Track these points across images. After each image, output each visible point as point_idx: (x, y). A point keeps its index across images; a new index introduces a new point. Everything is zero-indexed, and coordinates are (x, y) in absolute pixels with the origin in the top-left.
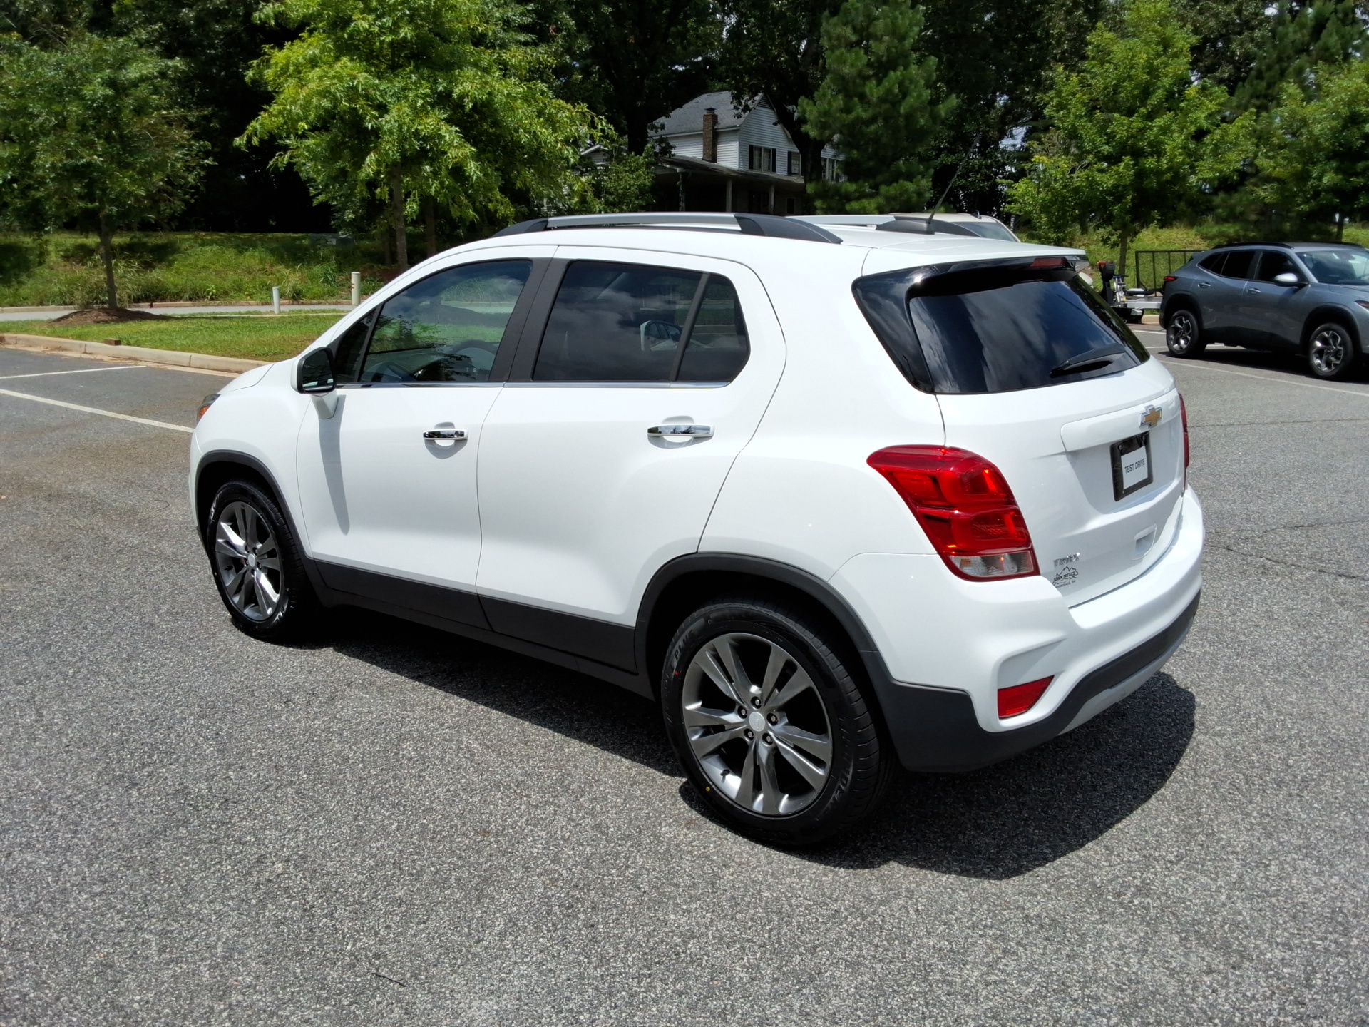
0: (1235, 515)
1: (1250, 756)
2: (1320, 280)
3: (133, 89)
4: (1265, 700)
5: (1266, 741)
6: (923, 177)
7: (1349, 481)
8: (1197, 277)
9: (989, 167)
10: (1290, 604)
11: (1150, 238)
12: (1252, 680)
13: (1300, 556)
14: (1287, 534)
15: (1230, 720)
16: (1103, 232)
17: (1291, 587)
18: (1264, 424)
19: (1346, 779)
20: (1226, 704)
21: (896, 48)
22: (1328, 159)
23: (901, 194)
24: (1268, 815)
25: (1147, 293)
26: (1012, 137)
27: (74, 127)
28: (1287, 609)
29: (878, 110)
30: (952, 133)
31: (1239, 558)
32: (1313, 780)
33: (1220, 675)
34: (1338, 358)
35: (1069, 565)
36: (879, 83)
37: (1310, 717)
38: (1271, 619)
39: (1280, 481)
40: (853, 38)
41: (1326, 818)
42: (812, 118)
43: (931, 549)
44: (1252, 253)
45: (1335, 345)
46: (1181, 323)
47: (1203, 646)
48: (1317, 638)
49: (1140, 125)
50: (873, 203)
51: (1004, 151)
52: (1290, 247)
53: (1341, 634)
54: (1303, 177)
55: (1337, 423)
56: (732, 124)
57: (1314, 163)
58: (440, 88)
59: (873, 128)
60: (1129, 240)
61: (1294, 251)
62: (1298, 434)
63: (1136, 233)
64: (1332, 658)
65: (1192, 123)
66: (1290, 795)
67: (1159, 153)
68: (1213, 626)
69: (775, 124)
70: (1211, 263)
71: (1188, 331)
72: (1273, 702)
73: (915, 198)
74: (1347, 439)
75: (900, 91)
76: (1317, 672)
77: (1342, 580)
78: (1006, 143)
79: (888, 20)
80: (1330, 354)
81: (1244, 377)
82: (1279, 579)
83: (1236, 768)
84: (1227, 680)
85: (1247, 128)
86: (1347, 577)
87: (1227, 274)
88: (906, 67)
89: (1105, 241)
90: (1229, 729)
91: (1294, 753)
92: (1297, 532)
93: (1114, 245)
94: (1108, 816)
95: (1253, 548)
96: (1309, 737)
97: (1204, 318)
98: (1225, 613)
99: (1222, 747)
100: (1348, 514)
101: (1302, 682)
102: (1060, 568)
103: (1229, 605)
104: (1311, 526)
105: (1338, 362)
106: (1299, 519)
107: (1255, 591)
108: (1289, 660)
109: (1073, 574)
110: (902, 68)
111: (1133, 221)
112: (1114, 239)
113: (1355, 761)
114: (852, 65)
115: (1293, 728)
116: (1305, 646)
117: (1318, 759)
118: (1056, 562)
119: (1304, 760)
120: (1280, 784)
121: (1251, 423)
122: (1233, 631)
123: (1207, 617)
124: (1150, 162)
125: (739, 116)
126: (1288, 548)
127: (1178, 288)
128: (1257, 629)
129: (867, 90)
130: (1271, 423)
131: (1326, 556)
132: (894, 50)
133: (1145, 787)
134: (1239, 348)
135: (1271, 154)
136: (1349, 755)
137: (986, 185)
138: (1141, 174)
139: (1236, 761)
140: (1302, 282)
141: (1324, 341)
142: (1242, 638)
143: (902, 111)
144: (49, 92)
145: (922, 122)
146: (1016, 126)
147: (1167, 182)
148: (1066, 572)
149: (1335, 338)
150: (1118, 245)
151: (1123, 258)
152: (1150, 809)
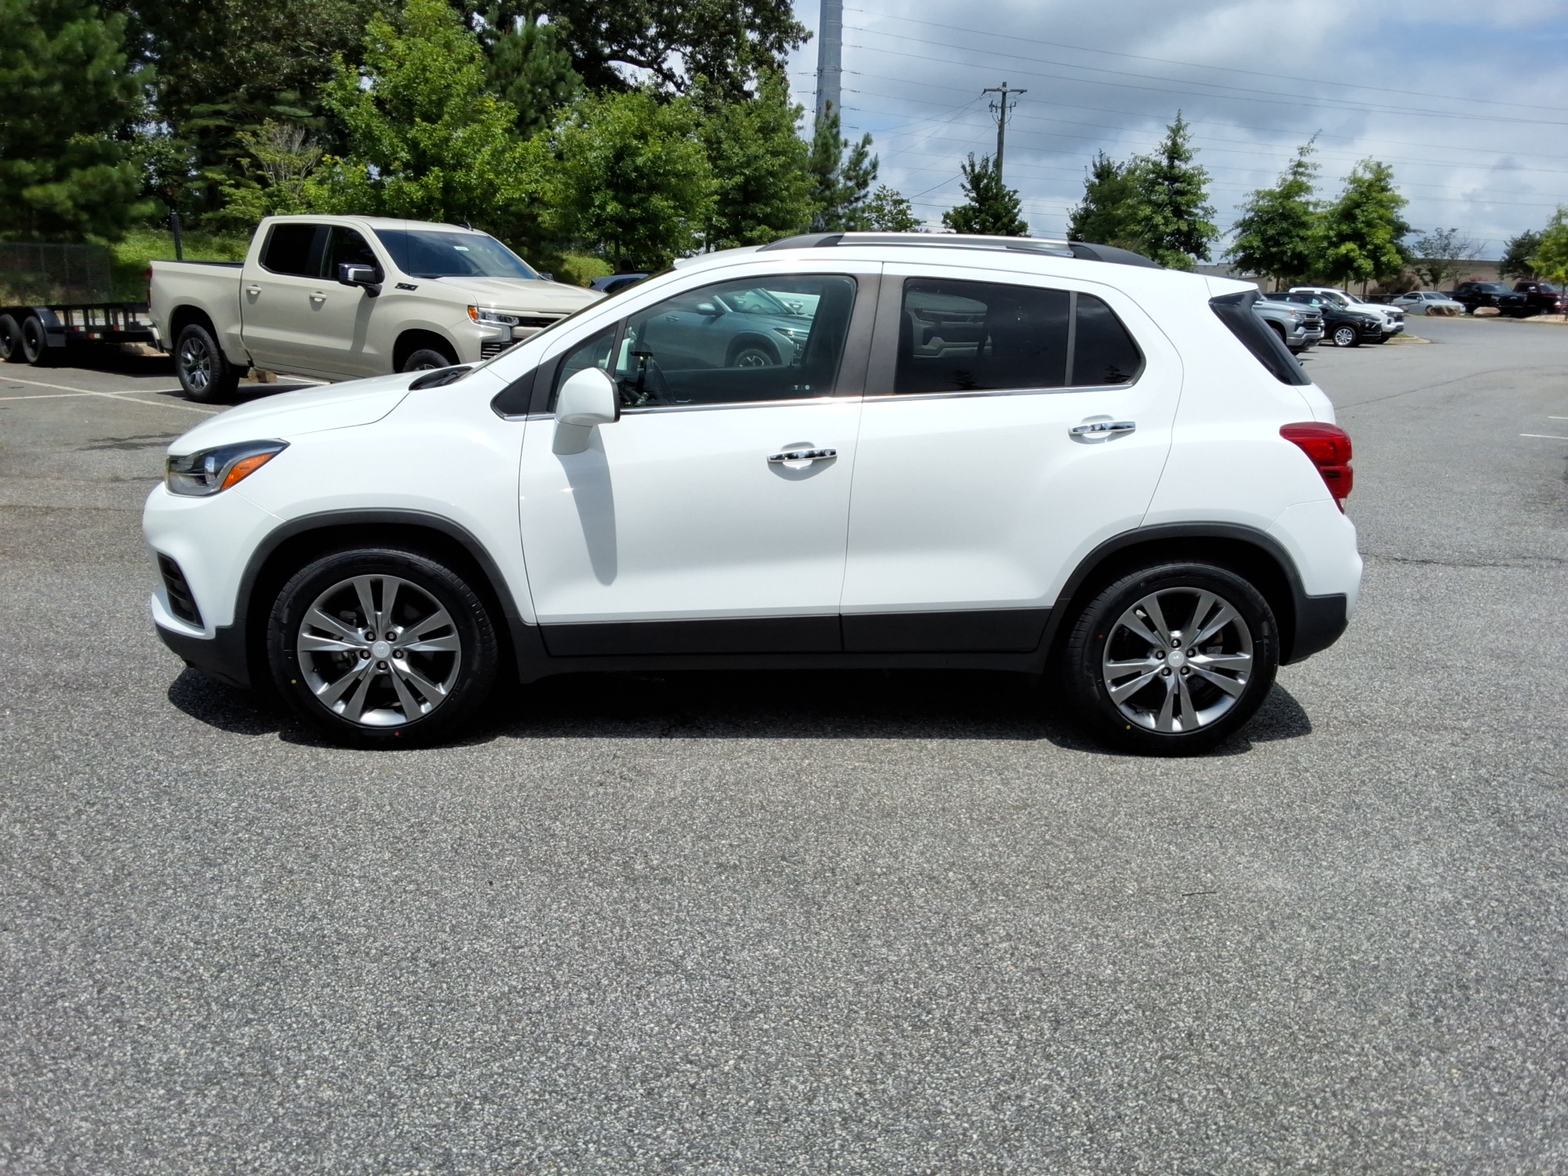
23: (103, 182)
29: (54, 69)
36: (52, 36)
59: (48, 91)
73: (121, 188)
75: (84, 50)
88: (86, 21)
110: (81, 21)
129: (35, 42)
143: (89, 76)
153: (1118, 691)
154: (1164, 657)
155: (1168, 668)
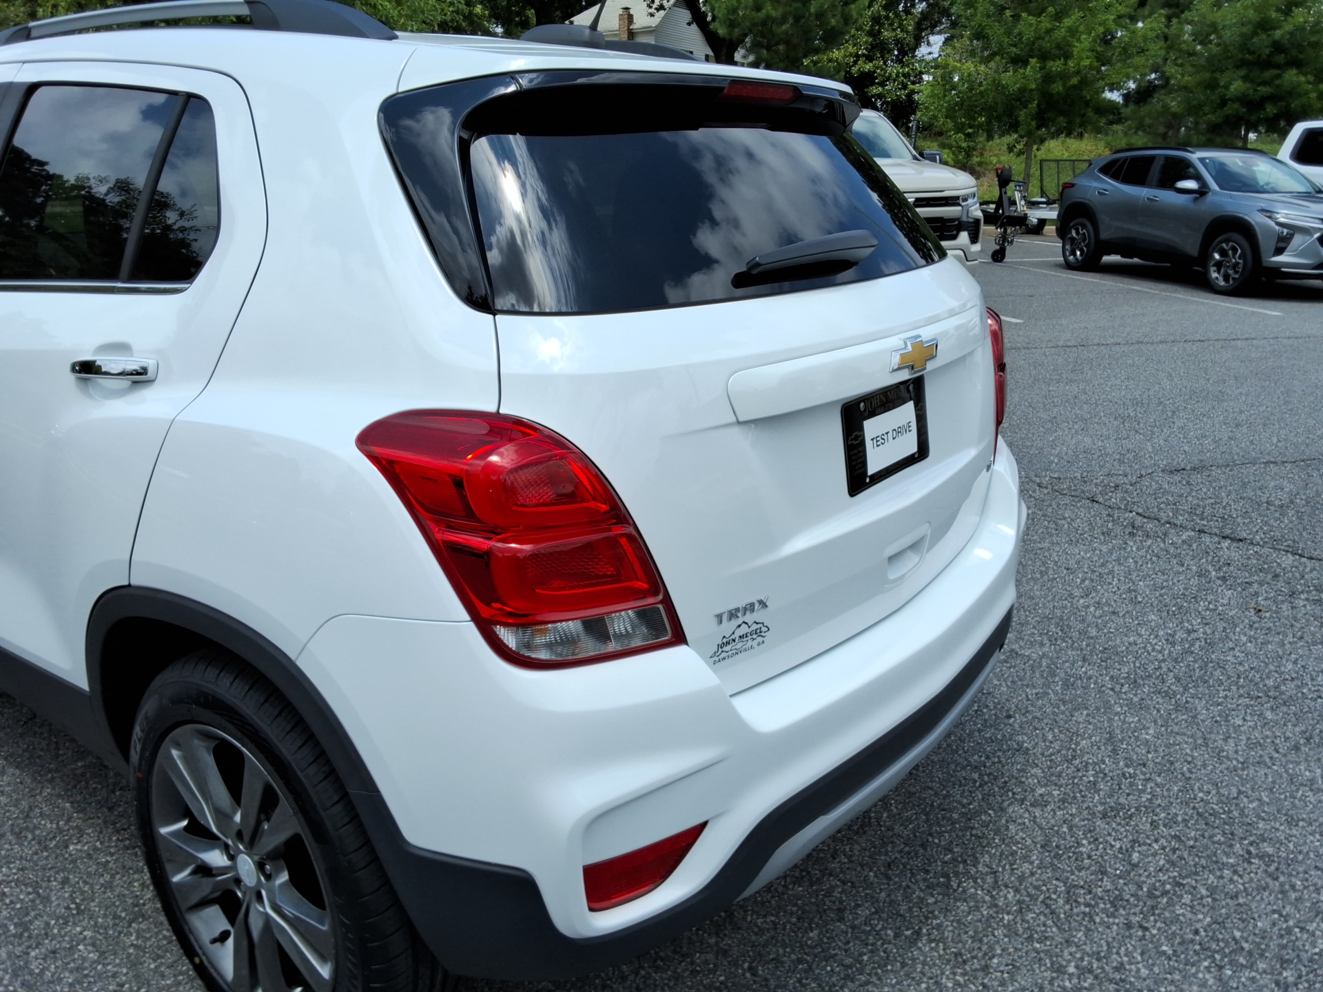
0: (1107, 455)
1: (1079, 844)
2: (1221, 187)
4: (1111, 738)
5: (1104, 816)
7: (1241, 412)
8: (1095, 184)
9: (906, 76)
10: (1160, 579)
11: (1056, 148)
12: (1100, 704)
13: (1177, 510)
14: (1164, 480)
15: (1059, 776)
16: (1009, 139)
17: (1162, 553)
18: (1152, 343)
19: (1212, 890)
20: (1057, 745)
22: (1238, 67)
24: (1090, 971)
25: (1049, 203)
26: (929, 44)
28: (1155, 588)
29: (788, 9)
30: (871, 39)
31: (1105, 513)
32: (1165, 893)
33: (1056, 693)
34: (1236, 272)
35: (749, 618)
37: (1167, 768)
38: (1134, 601)
39: (1163, 412)
41: (1177, 977)
42: (720, 15)
43: (462, 613)
44: (1153, 158)
45: (1234, 258)
46: (1078, 233)
47: (1042, 645)
48: (1189, 632)
49: (1049, 26)
51: (922, 61)
52: (1192, 152)
53: (1220, 625)
54: (1212, 85)
55: (1233, 343)
56: (648, 25)
57: (1222, 71)
59: (784, 27)
60: (1035, 147)
61: (1195, 156)
62: (1189, 355)
63: (1042, 141)
64: (1206, 664)
65: (1100, 25)
66: (1129, 926)
67: (1067, 56)
68: (1058, 613)
69: (689, 24)
70: (1112, 169)
71: (1084, 240)
72: (1121, 741)
74: (1242, 361)
76: (1186, 689)
77: (1226, 543)
78: (922, 51)
80: (1228, 267)
81: (1138, 291)
82: (1149, 542)
83: (1055, 868)
84: (1064, 703)
85: (1155, 31)
86: (1233, 540)
87: (1126, 181)
89: (1010, 149)
90: (1056, 793)
91: (1142, 838)
92: (1177, 478)
93: (1020, 153)
94: (847, 977)
95: (1123, 499)
96: (1164, 809)
97: (1102, 228)
98: (1077, 593)
99: (1041, 828)
100: (1238, 454)
101: (1165, 706)
102: (728, 627)
103: (1083, 581)
104: (1194, 469)
105: (1237, 276)
106: (1180, 461)
107: (1118, 560)
108: (1151, 668)
109: (758, 633)
111: (1039, 127)
112: (1019, 147)
113: (1227, 855)
115: (1143, 791)
116: (1173, 644)
117: (1174, 850)
118: (719, 618)
119: (1155, 855)
120: (1117, 901)
121: (1138, 342)
122: (1083, 621)
123: (1053, 599)
124: (1056, 66)
125: (652, 15)
126: (1164, 500)
127: (1076, 196)
128: (1113, 617)
130: (1161, 342)
131: (1208, 511)
133: (916, 912)
134: (1136, 260)
135: (1179, 61)
136: (1219, 843)
137: (903, 94)
138: (1048, 79)
139: (1058, 856)
140: (1202, 192)
141: (1223, 253)
142: (1093, 632)
143: (812, 10)
145: (833, 22)
146: (933, 33)
147: (1074, 87)
148: (744, 630)
149: (1234, 250)
150: (1023, 153)
151: (1028, 167)
152: (914, 959)
153: (179, 884)
154: (232, 858)
155: (238, 881)
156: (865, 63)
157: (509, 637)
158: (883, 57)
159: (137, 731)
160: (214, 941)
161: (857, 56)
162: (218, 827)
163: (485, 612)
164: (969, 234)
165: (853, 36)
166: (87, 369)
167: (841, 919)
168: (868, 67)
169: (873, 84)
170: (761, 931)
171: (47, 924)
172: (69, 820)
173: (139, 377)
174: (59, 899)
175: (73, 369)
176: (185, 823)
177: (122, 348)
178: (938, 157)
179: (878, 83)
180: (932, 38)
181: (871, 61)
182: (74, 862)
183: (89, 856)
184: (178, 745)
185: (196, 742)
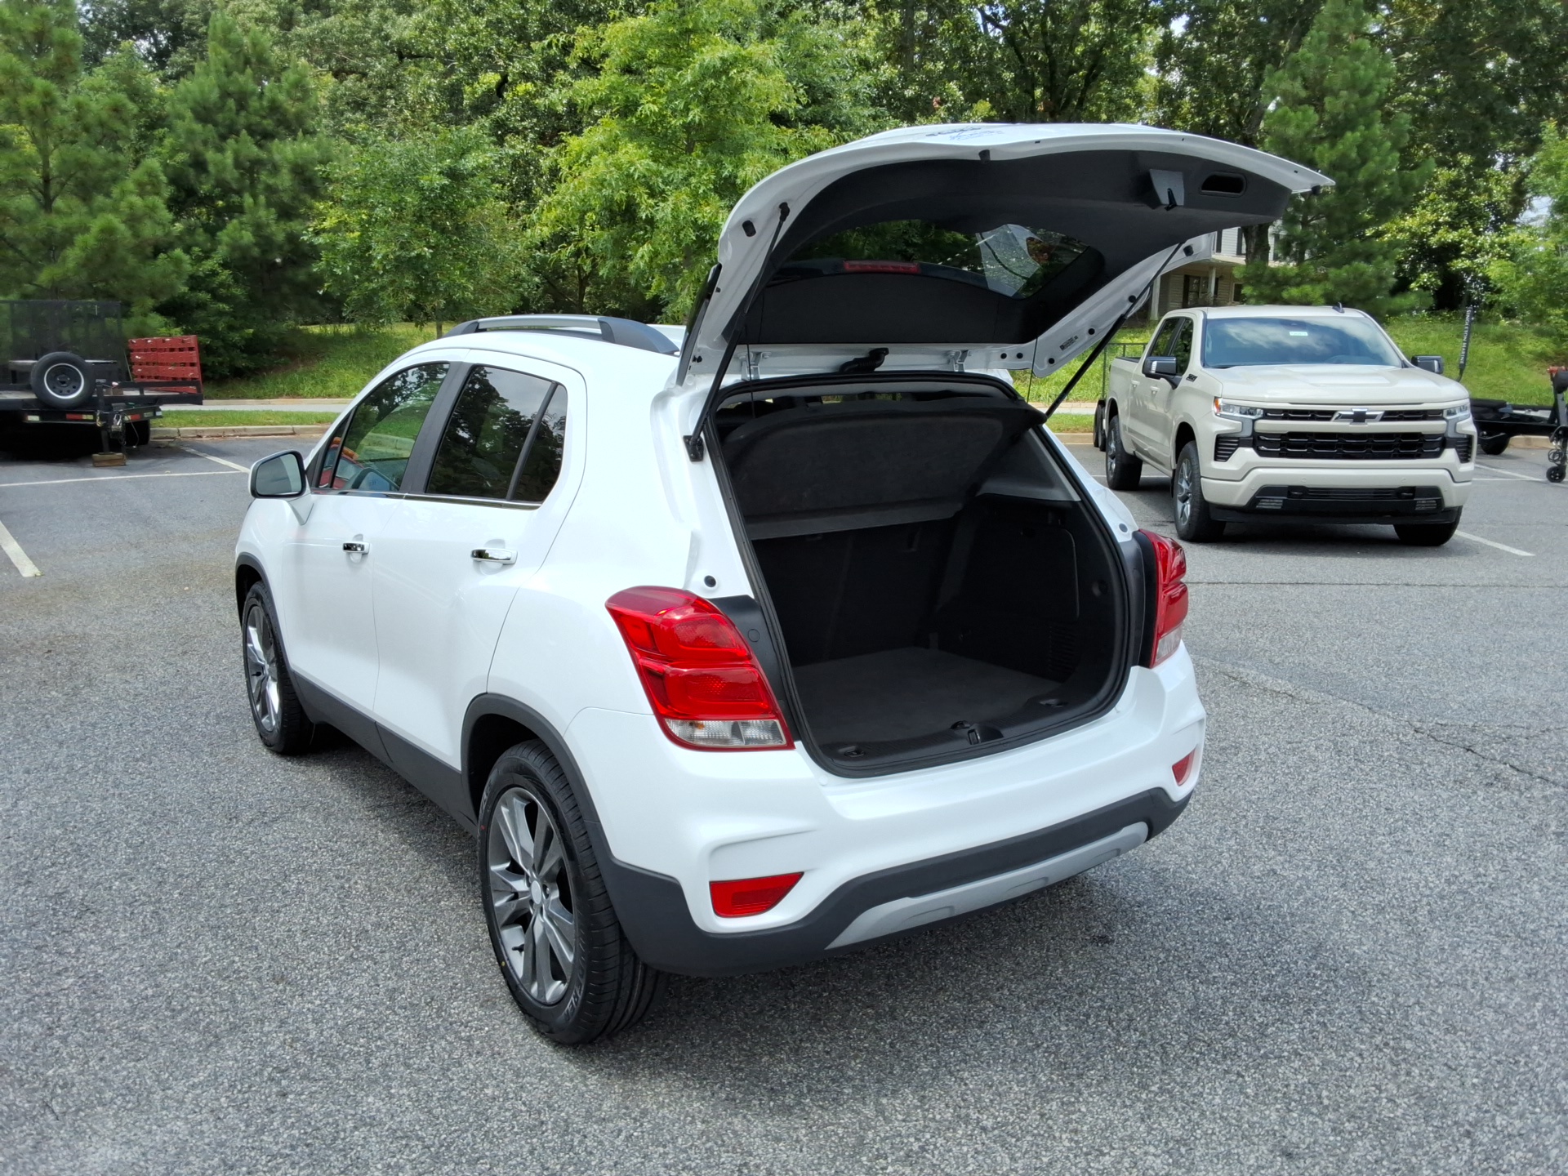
3: (470, 179)
6: (1386, 258)
9: (1504, 246)
21: (1356, 104)
23: (1356, 279)
26: (1533, 208)
27: (409, 218)
30: (1456, 204)
36: (1333, 145)
40: (1303, 94)
43: (647, 708)
50: (1317, 291)
51: (1525, 228)
58: (726, 173)
75: (1359, 154)
78: (1525, 216)
79: (1347, 72)
83: (1189, 1026)
88: (1368, 126)
110: (1362, 128)
114: (1298, 126)
129: (1316, 155)
132: (1353, 106)
143: (1360, 179)
144: (391, 182)
146: (1537, 197)
152: (1024, 1060)
153: (499, 908)
154: (529, 885)
155: (532, 902)
156: (1448, 231)
157: (675, 727)
158: (1472, 224)
159: (485, 796)
160: (515, 949)
161: (1438, 225)
162: (523, 859)
163: (663, 711)
164: (1458, 452)
165: (1432, 201)
166: (480, 554)
167: (980, 1027)
168: (1452, 236)
169: (1458, 256)
170: (912, 1023)
171: (417, 945)
172: (445, 886)
173: (507, 563)
174: (428, 931)
175: (473, 556)
176: (508, 865)
177: (500, 542)
178: (1436, 363)
179: (1465, 256)
180: (1536, 202)
181: (1456, 229)
182: (442, 911)
183: (453, 910)
184: (506, 805)
185: (515, 800)
